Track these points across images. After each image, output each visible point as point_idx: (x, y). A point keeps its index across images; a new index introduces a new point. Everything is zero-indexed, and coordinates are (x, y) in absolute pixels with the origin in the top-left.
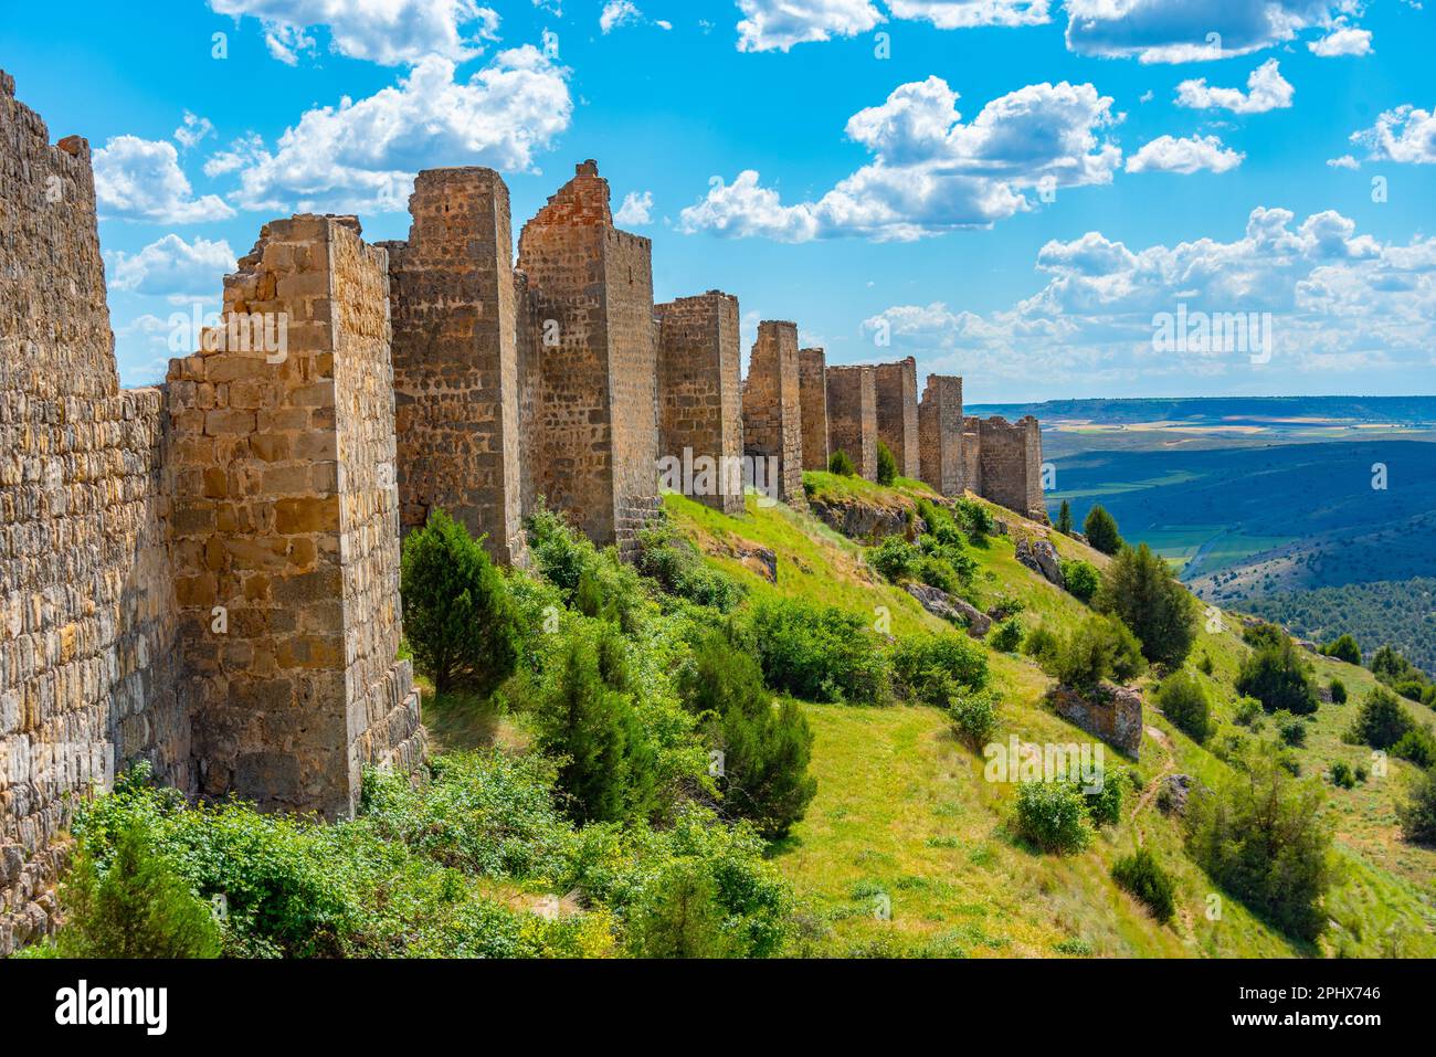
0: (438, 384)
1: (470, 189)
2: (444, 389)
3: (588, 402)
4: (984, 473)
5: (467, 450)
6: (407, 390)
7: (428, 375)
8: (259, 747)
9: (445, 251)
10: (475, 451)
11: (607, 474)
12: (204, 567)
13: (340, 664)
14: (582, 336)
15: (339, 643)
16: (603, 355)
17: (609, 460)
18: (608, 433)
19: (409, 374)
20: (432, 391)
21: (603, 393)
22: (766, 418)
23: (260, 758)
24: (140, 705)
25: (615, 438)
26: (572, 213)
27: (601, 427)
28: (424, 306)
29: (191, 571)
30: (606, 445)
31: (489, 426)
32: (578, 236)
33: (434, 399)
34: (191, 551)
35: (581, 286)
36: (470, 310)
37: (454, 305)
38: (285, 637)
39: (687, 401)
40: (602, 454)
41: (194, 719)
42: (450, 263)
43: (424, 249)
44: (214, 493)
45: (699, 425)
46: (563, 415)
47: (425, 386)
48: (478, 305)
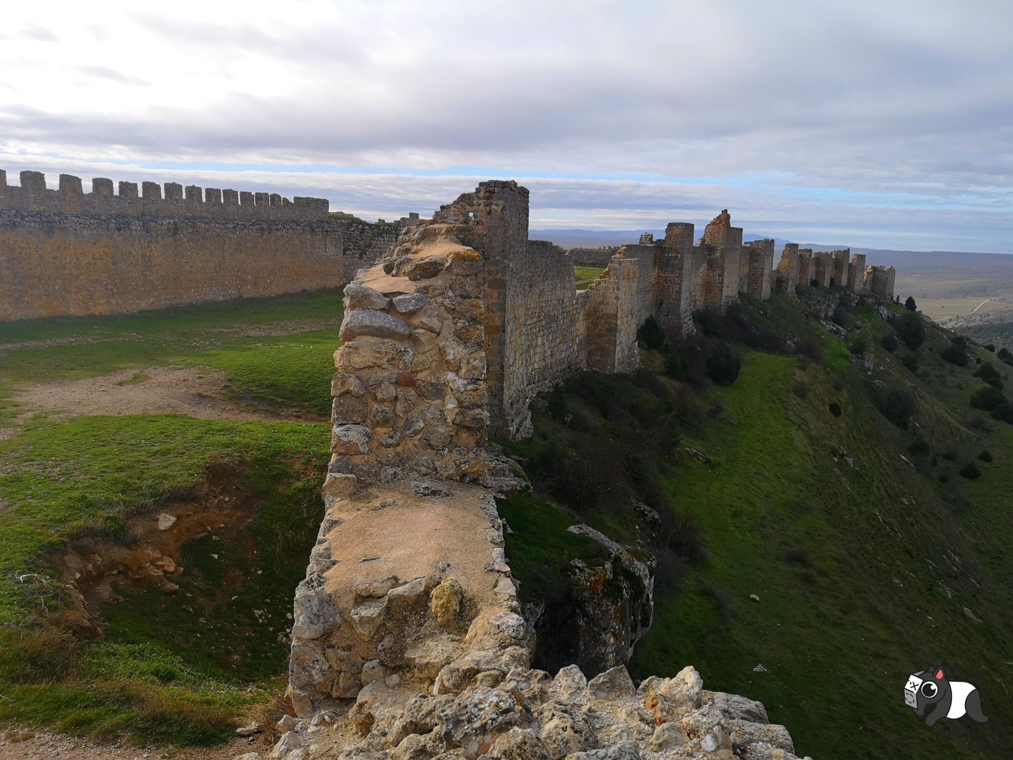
0: (668, 273)
1: (680, 228)
2: (669, 275)
3: (718, 272)
4: (873, 283)
5: (673, 289)
6: (661, 274)
7: (666, 271)
8: (599, 358)
9: (673, 242)
10: (675, 290)
11: (721, 290)
12: (592, 324)
13: (615, 345)
14: (719, 255)
15: (616, 341)
16: (723, 260)
17: (722, 287)
18: (723, 279)
19: (661, 271)
20: (666, 275)
21: (723, 270)
22: (784, 270)
23: (599, 360)
24: (576, 350)
25: (725, 281)
26: (719, 223)
27: (721, 278)
28: (666, 255)
29: (590, 325)
30: (722, 283)
31: (679, 284)
32: (720, 229)
33: (667, 277)
34: (590, 321)
35: (720, 242)
36: (677, 257)
37: (673, 255)
38: (605, 338)
39: (754, 268)
40: (720, 285)
41: (588, 352)
42: (674, 245)
43: (668, 242)
44: (595, 311)
45: (757, 275)
46: (712, 275)
47: (665, 273)
48: (679, 256)
